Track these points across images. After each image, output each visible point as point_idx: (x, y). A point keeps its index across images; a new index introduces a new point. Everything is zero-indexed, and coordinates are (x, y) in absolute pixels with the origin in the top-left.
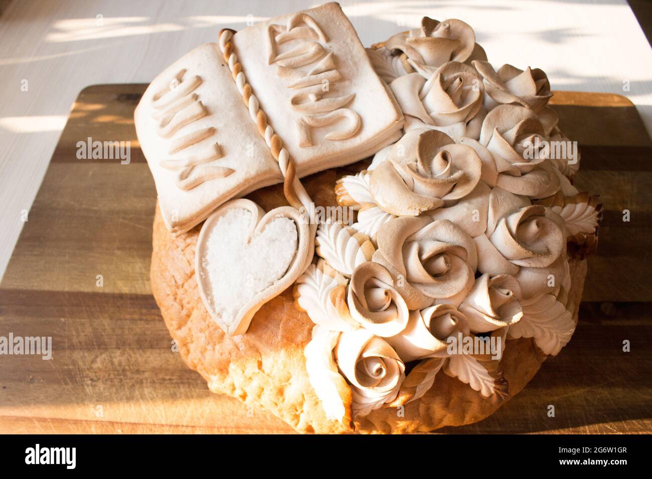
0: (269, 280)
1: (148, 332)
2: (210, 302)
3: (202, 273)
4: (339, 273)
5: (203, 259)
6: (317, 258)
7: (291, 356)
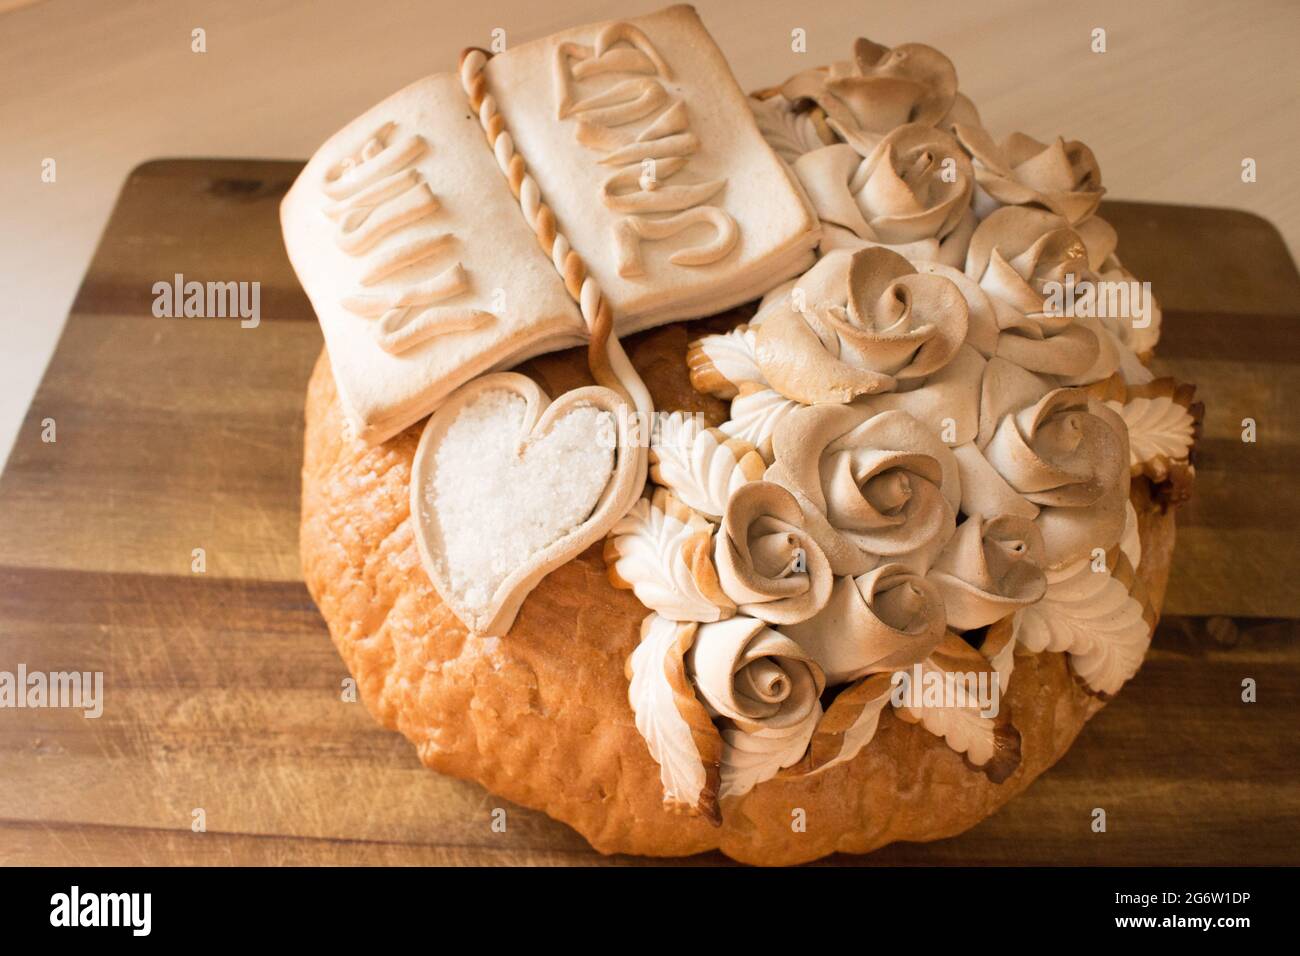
0: (561, 524)
1: (286, 656)
2: (440, 570)
3: (424, 514)
4: (696, 512)
5: (427, 486)
6: (653, 487)
7: (599, 678)
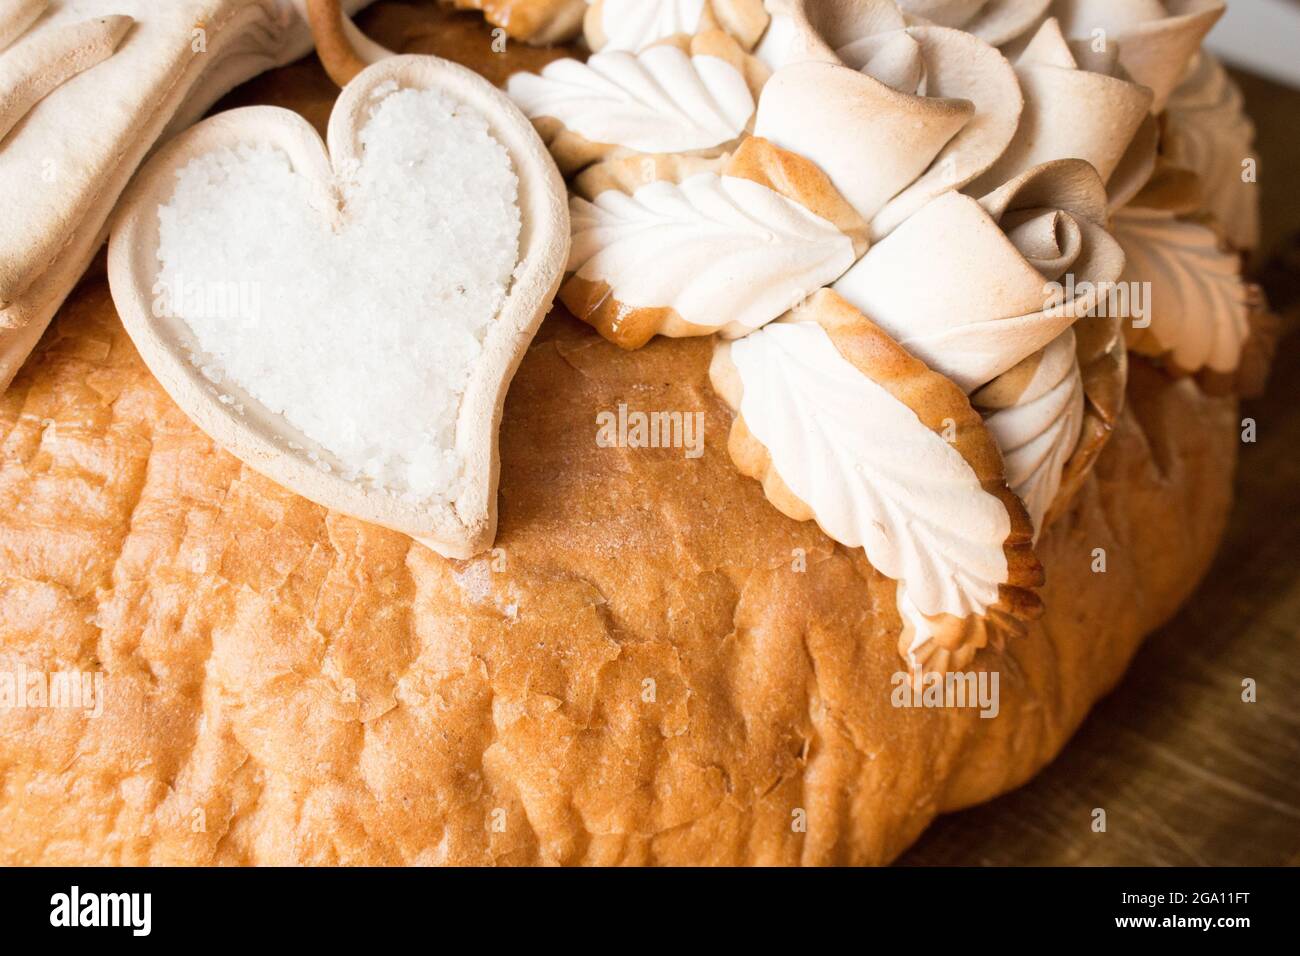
3: (224, 401)
6: (580, 174)
7: (705, 505)
